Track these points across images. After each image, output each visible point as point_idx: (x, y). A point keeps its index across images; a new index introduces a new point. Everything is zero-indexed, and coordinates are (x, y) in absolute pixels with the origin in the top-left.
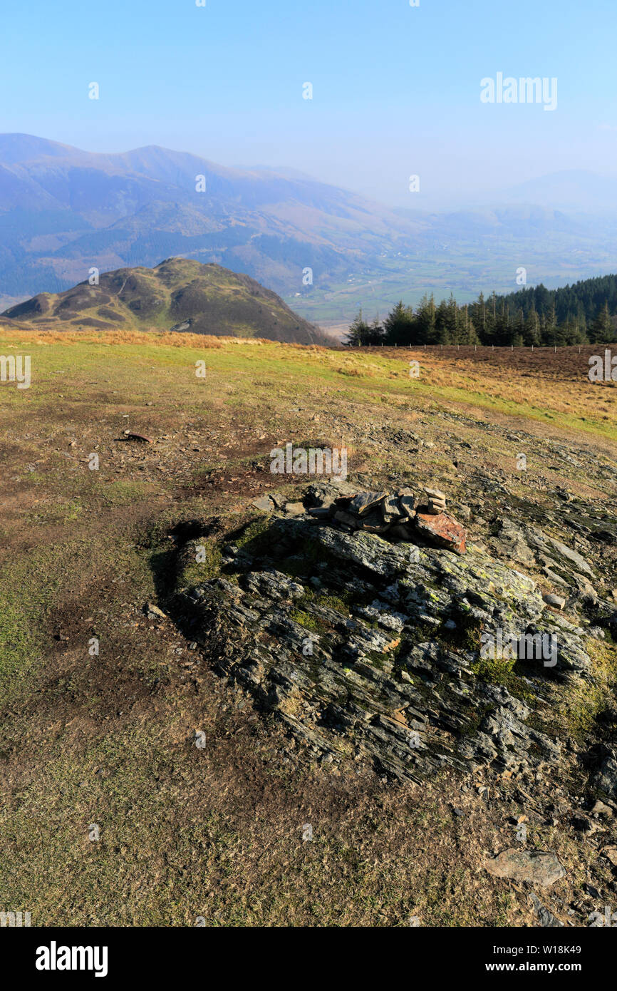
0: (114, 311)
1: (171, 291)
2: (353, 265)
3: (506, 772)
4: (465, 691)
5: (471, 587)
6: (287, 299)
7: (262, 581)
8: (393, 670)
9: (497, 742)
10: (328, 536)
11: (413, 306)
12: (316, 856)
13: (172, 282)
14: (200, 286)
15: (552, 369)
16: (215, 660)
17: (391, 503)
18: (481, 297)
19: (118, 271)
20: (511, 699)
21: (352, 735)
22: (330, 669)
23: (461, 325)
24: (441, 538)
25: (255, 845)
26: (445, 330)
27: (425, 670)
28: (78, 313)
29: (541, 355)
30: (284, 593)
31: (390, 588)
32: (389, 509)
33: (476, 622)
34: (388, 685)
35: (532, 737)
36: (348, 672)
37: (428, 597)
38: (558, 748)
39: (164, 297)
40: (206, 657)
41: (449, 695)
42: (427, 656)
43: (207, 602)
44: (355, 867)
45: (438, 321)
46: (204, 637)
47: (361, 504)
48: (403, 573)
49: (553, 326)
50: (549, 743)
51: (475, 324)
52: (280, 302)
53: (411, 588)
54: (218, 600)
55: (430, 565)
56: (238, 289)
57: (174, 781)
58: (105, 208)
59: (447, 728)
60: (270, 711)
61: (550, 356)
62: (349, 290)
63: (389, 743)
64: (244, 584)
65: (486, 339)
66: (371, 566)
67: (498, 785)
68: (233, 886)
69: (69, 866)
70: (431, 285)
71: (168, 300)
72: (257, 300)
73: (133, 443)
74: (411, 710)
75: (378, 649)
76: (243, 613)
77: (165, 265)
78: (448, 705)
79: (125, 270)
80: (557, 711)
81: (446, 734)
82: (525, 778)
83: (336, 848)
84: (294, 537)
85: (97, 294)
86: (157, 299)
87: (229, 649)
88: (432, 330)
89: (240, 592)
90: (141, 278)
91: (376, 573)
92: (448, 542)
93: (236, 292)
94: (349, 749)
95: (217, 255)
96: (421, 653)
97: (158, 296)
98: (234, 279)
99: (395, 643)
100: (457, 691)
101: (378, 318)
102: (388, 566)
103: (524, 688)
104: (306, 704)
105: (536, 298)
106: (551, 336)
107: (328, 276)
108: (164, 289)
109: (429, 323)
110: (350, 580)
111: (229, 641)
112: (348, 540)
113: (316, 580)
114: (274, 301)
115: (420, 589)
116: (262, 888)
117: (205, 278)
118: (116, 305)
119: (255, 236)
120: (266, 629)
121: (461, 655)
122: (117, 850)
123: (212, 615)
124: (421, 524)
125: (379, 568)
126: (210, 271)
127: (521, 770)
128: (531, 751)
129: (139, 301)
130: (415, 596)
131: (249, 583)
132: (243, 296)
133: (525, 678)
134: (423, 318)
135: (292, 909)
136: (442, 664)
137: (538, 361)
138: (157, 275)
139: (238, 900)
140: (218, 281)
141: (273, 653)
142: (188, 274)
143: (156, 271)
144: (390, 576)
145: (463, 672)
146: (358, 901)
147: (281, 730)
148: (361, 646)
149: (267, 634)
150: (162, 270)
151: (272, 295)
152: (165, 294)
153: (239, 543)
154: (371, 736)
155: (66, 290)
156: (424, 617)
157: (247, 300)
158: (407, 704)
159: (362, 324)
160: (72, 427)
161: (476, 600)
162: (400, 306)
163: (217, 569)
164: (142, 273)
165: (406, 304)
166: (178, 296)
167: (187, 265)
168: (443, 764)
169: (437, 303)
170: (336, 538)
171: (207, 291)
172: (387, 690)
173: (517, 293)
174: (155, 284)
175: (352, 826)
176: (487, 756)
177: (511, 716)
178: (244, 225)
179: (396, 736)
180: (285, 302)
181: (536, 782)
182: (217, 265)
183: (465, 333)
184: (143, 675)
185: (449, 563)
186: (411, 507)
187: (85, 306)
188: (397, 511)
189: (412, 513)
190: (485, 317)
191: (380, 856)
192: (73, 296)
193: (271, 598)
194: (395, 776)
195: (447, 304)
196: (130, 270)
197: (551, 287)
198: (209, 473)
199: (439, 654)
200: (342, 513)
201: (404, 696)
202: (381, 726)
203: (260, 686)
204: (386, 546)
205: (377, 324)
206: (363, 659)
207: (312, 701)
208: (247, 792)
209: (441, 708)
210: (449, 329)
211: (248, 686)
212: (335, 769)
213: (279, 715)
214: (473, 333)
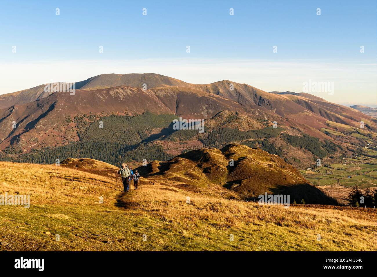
0: (195, 173)
2: (346, 152)
14: (249, 161)
28: (174, 174)
52: (298, 173)
56: (272, 164)
58: (195, 114)
72: (284, 171)
77: (227, 147)
86: (221, 168)
90: (213, 155)
98: (269, 158)
107: (329, 158)
117: (251, 156)
118: (196, 170)
119: (282, 132)
129: (210, 168)
132: (275, 168)
142: (241, 154)
157: (277, 171)
164: (214, 152)
171: (252, 164)
174: (220, 158)
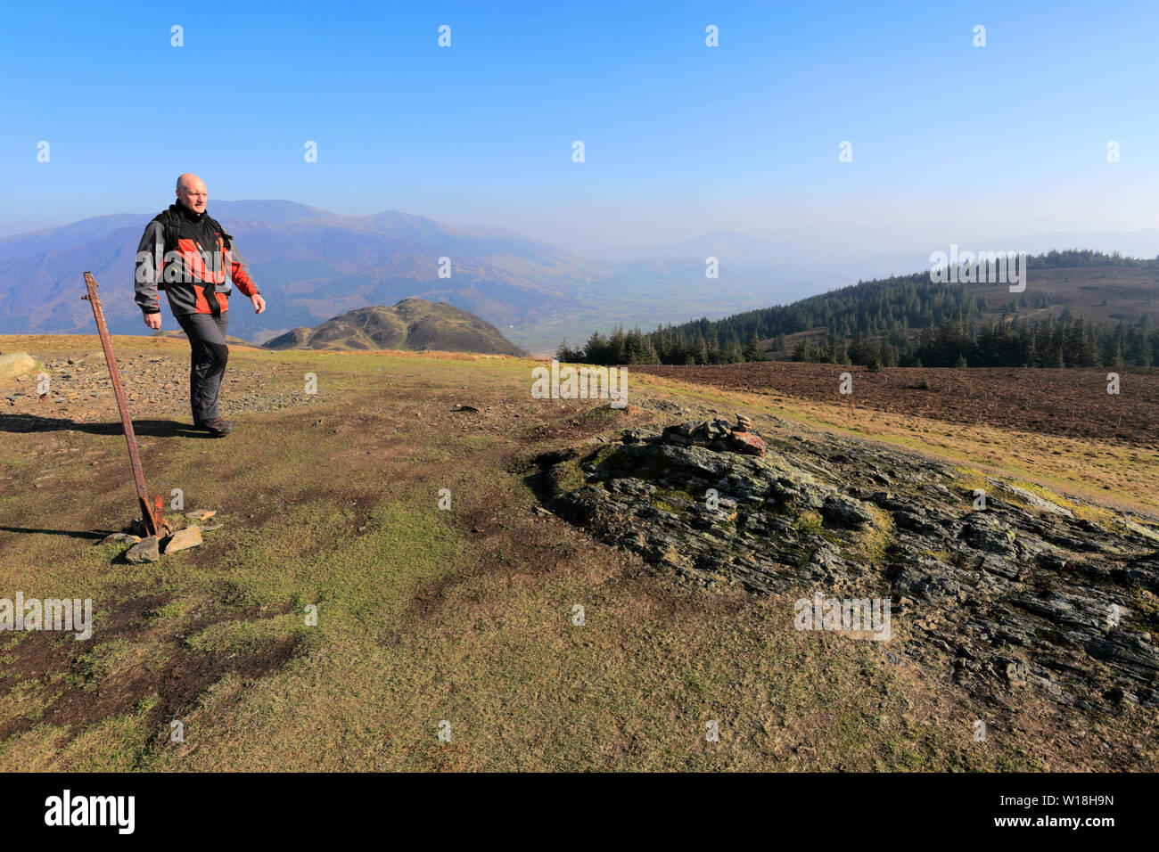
0: (360, 341)
1: (407, 325)
2: (556, 303)
3: (836, 585)
4: (792, 540)
5: (781, 476)
6: (503, 331)
7: (622, 484)
8: (737, 532)
9: (824, 568)
10: (669, 451)
11: (607, 335)
12: (728, 637)
13: (409, 317)
14: (431, 320)
15: (720, 382)
16: (603, 535)
17: (712, 425)
18: (660, 327)
19: (363, 309)
20: (825, 542)
21: (722, 571)
22: (692, 534)
23: (645, 348)
24: (752, 447)
25: (683, 634)
26: (633, 352)
27: (761, 530)
28: (329, 343)
29: (710, 371)
30: (642, 491)
31: (721, 481)
32: (712, 429)
33: (790, 497)
34: (736, 541)
35: (847, 564)
36: (706, 535)
37: (752, 484)
38: (866, 568)
39: (401, 329)
40: (594, 536)
41: (781, 543)
42: (759, 521)
43: (584, 500)
44: (758, 640)
45: (627, 345)
46: (589, 523)
47: (689, 428)
48: (731, 470)
49: (716, 349)
50: (860, 566)
51: (656, 349)
52: (497, 333)
53: (738, 479)
54: (593, 498)
55: (748, 464)
56: (463, 323)
57: (608, 604)
58: (352, 258)
59: (787, 563)
60: (658, 561)
61: (717, 372)
62: (554, 323)
63: (751, 574)
64: (609, 487)
65: (666, 360)
66: (706, 468)
67: (832, 593)
68: (678, 657)
69: (555, 656)
70: (619, 319)
71: (405, 332)
72: (479, 331)
73: (467, 413)
74: (757, 555)
75: (724, 519)
76: (615, 505)
77: (402, 304)
78: (783, 550)
79: (369, 308)
80: (858, 548)
81: (788, 567)
82: (849, 588)
83: (741, 632)
84: (637, 456)
85: (345, 328)
86: (396, 331)
87: (612, 528)
88: (622, 353)
89: (608, 494)
90: (384, 315)
91: (709, 472)
92: (757, 449)
93: (462, 325)
94: (723, 579)
95: (445, 296)
96: (755, 520)
97: (397, 329)
98: (459, 315)
99: (734, 515)
100: (787, 541)
101: (579, 344)
102: (718, 466)
103: (832, 536)
104: (682, 556)
105: (701, 328)
106: (716, 357)
108: (401, 322)
109: (619, 347)
110: (690, 478)
111: (610, 523)
112: (685, 451)
113: (663, 481)
114: (492, 332)
115: (745, 479)
116: (699, 657)
117: (435, 314)
118: (361, 336)
119: (476, 281)
120: (635, 514)
121: (784, 519)
122: (586, 645)
123: (591, 508)
124: (737, 438)
125: (711, 468)
126: (441, 309)
127: (845, 583)
128: (849, 572)
129: (380, 334)
130: (742, 484)
131: (613, 487)
132: (467, 328)
133: (831, 530)
134: (615, 343)
135: (724, 667)
136: (772, 525)
137: (707, 375)
138: (396, 312)
139: (685, 665)
140: (446, 316)
141: (646, 529)
142: (421, 312)
143: (395, 309)
144: (720, 473)
145: (789, 529)
146: (768, 658)
147: (671, 572)
148: (712, 518)
149: (637, 518)
150: (400, 308)
151: (491, 327)
152: (403, 328)
153: (595, 462)
154: (737, 570)
155: (319, 324)
156: (751, 497)
157: (469, 330)
158: (753, 551)
159: (566, 349)
160: (412, 403)
161: (787, 483)
162: (596, 335)
163: (583, 480)
164: (383, 311)
165: (601, 333)
166: (414, 329)
167: (421, 304)
168: (793, 583)
169: (625, 333)
170: (674, 451)
171: (437, 324)
172: (737, 545)
173: (686, 325)
174: (394, 319)
175: (746, 618)
176: (821, 576)
177: (829, 552)
178: (467, 272)
179: (754, 569)
180: (502, 332)
181: (857, 590)
182: (446, 304)
183: (649, 355)
184: (553, 548)
185: (760, 462)
186: (727, 427)
187: (335, 338)
188: (717, 431)
189: (729, 431)
190: (664, 342)
191: (773, 633)
192: (324, 329)
193: (632, 495)
194: (763, 592)
195: (634, 333)
196: (373, 308)
197: (712, 319)
198: (538, 428)
199: (768, 519)
200: (675, 435)
201: (750, 547)
202: (742, 564)
203: (645, 548)
204: (714, 454)
205: (578, 349)
206: (716, 526)
207: (686, 554)
208: (663, 607)
209: (778, 552)
210: (636, 351)
211: (635, 549)
212: (719, 591)
213: (667, 563)
214: (655, 355)
